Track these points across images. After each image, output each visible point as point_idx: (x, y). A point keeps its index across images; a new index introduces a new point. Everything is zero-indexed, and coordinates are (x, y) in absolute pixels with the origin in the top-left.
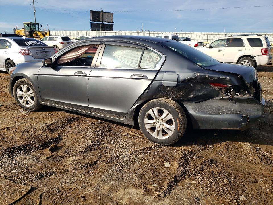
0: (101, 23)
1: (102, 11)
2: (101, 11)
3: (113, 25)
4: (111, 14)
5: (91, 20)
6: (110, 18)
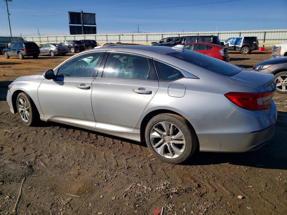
0: (82, 25)
1: (82, 12)
2: (80, 12)
3: (96, 27)
4: (93, 15)
5: (70, 23)
6: (92, 19)
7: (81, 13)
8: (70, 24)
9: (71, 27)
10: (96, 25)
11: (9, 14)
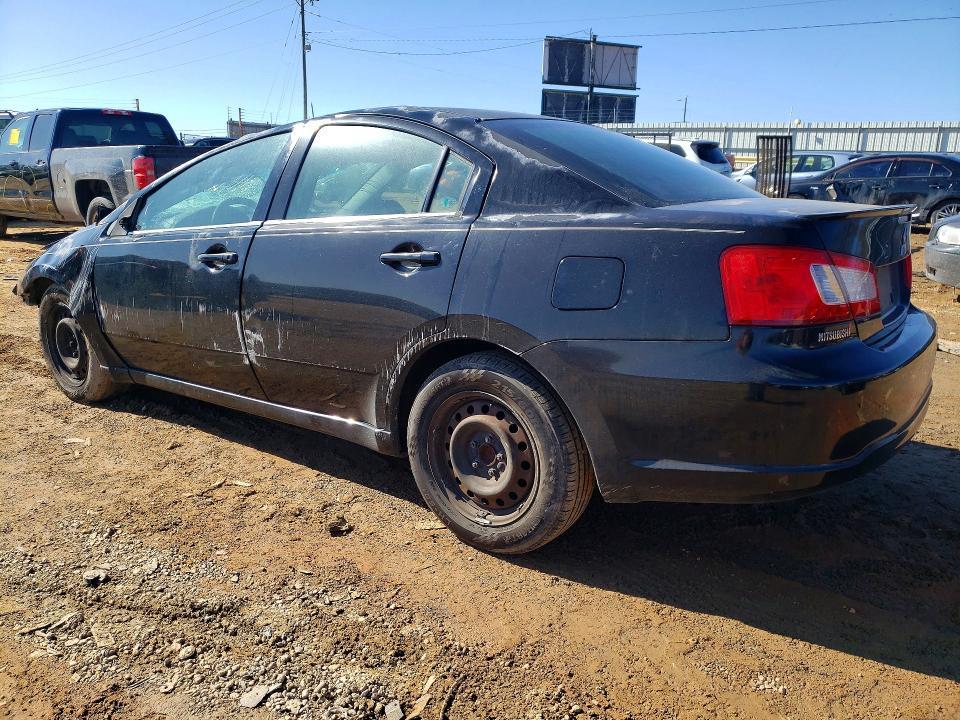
0: (586, 89)
1: (595, 37)
2: (588, 38)
3: (635, 97)
4: (631, 50)
5: (546, 79)
6: (626, 67)
7: (588, 42)
8: (544, 82)
9: (545, 94)
10: (635, 89)
11: (306, 48)
